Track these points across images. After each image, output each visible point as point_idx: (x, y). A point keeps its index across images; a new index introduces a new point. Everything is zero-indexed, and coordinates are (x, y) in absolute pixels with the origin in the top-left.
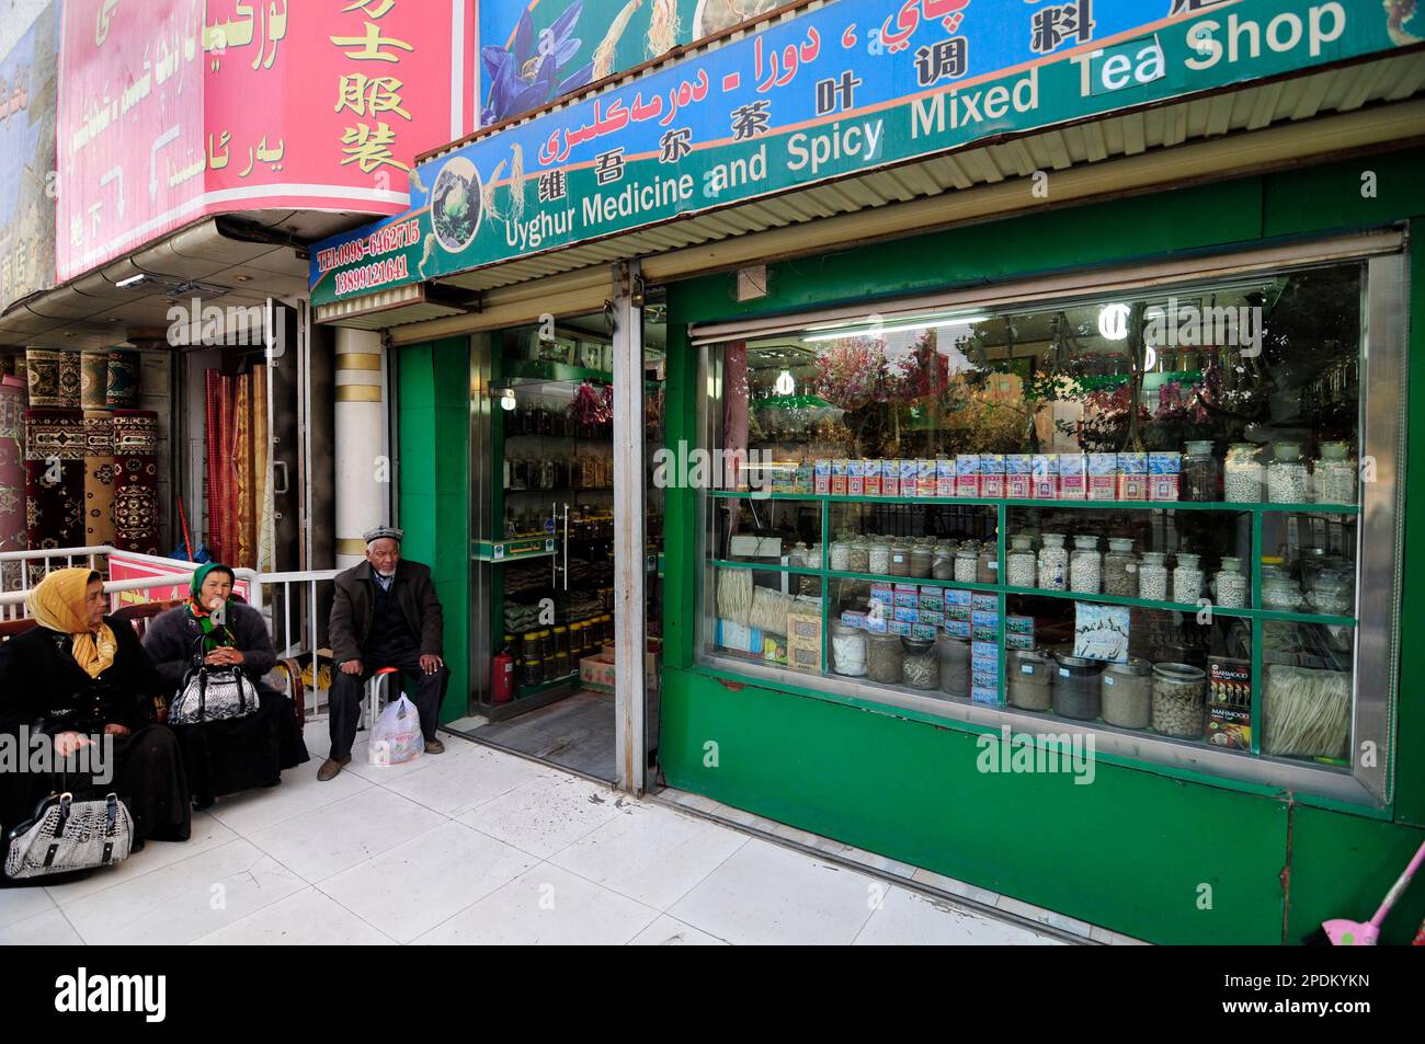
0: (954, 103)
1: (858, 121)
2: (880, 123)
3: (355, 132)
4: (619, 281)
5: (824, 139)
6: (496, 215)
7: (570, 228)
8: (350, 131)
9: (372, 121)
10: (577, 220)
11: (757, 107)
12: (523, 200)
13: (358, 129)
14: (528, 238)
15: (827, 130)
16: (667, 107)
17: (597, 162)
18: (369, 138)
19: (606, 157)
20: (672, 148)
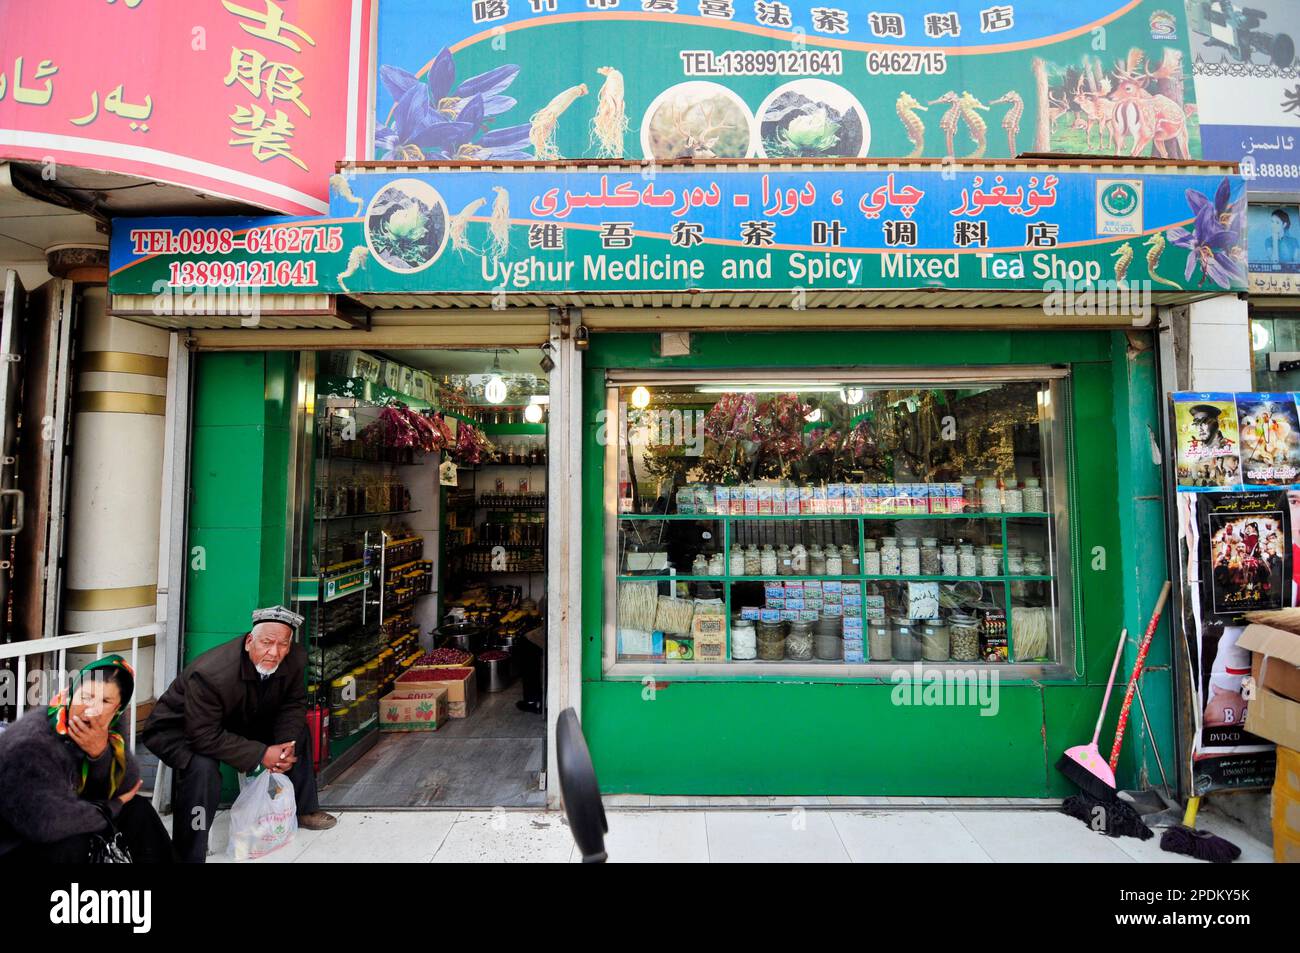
0: (909, 261)
1: (845, 257)
2: (860, 261)
3: (249, 113)
4: (558, 324)
5: (817, 261)
6: (468, 248)
7: (568, 278)
8: (242, 111)
9: (271, 107)
10: (577, 272)
11: (764, 225)
12: (506, 241)
13: (252, 110)
14: (512, 277)
15: (821, 256)
16: (680, 203)
17: (603, 228)
18: (265, 123)
19: (613, 227)
20: (684, 236)
